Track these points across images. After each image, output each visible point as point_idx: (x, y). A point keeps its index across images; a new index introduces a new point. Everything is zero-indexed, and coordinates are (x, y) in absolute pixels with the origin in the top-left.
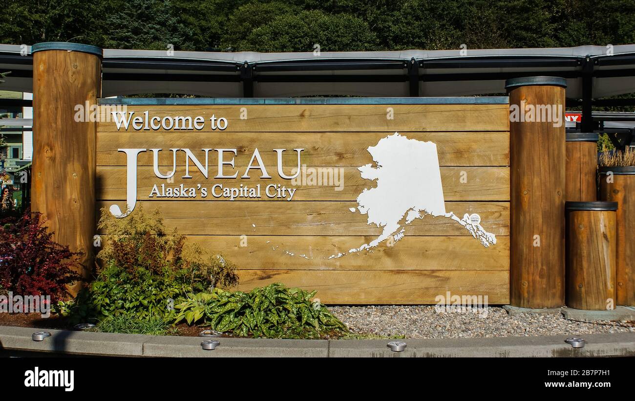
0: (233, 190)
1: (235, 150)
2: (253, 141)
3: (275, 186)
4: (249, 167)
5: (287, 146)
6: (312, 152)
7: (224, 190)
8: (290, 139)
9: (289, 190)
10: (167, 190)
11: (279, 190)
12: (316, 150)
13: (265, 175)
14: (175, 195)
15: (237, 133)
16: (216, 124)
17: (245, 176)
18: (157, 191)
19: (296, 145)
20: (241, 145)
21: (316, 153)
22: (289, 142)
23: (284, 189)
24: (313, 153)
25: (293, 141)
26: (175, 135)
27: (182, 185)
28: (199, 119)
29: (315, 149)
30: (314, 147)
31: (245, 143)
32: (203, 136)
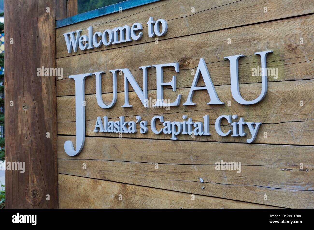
0: (173, 124)
1: (175, 65)
2: (198, 48)
3: (228, 117)
4: (193, 88)
5: (247, 49)
6: (287, 55)
7: (164, 124)
8: (250, 36)
9: (249, 124)
10: (109, 124)
11: (234, 124)
12: (293, 49)
13: (214, 100)
14: (116, 131)
15: (178, 39)
16: (153, 31)
17: (188, 102)
18: (100, 126)
19: (259, 46)
20: (184, 56)
21: (293, 56)
22: (248, 42)
23: (241, 123)
24: (288, 57)
25: (254, 39)
26: (116, 52)
27: (121, 118)
28: (136, 27)
29: (291, 48)
30: (291, 45)
31: (188, 53)
32: (142, 49)
